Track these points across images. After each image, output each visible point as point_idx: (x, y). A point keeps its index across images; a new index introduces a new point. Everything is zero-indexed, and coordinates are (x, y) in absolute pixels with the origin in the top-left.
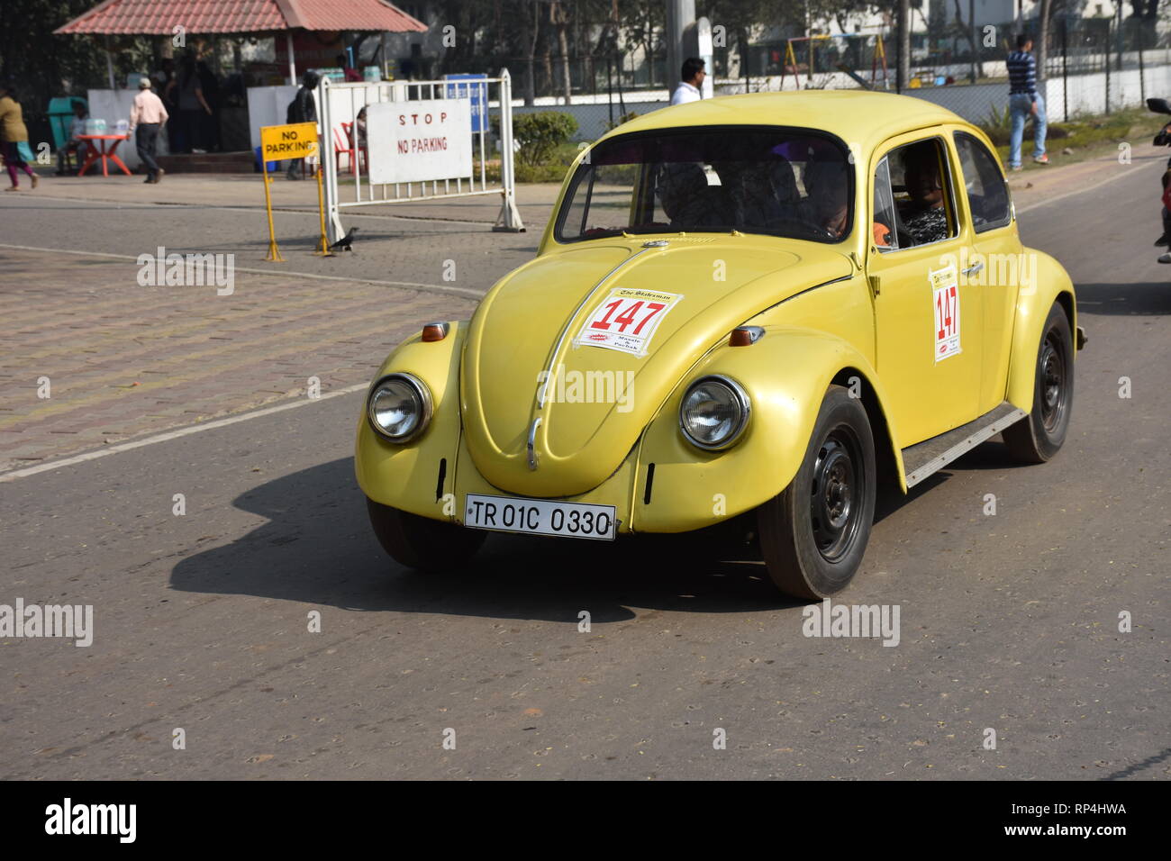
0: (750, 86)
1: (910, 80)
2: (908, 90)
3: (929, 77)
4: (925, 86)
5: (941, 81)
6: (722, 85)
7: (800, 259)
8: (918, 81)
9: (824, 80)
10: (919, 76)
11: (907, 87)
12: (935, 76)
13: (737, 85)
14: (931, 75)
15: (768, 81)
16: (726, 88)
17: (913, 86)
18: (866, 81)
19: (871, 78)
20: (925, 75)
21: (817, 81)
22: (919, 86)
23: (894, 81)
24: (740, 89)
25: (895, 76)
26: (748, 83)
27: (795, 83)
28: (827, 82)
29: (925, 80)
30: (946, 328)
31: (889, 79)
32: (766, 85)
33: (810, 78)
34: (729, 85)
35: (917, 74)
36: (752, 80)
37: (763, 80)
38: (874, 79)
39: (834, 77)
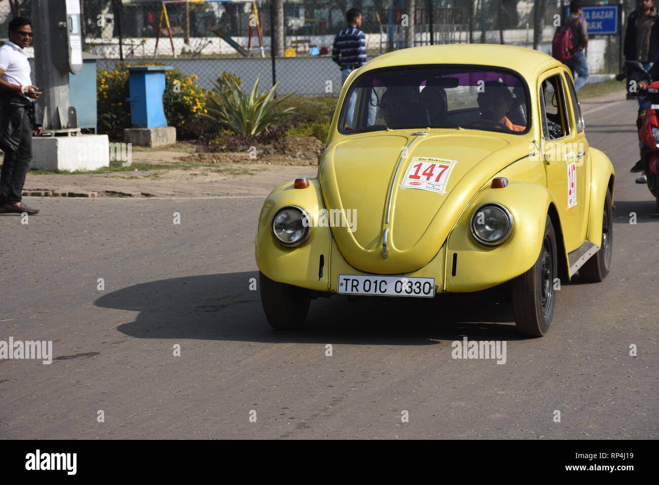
0: (123, 47)
1: (286, 48)
2: (282, 58)
3: (305, 47)
4: (299, 56)
5: (315, 52)
6: (93, 45)
7: (509, 143)
8: (294, 50)
9: (200, 44)
10: (294, 45)
11: (282, 56)
12: (311, 46)
13: (110, 44)
14: (307, 44)
15: (143, 42)
16: (98, 49)
17: (288, 55)
18: (242, 48)
19: (247, 45)
20: (299, 45)
21: (193, 45)
22: (294, 55)
23: (269, 48)
24: (113, 49)
25: (270, 44)
26: (121, 44)
27: (170, 46)
28: (204, 47)
29: (301, 49)
30: (572, 189)
31: (264, 47)
32: (141, 47)
33: (186, 41)
34: (102, 44)
35: (293, 42)
36: (127, 41)
37: (137, 41)
38: (249, 46)
39: (210, 42)
